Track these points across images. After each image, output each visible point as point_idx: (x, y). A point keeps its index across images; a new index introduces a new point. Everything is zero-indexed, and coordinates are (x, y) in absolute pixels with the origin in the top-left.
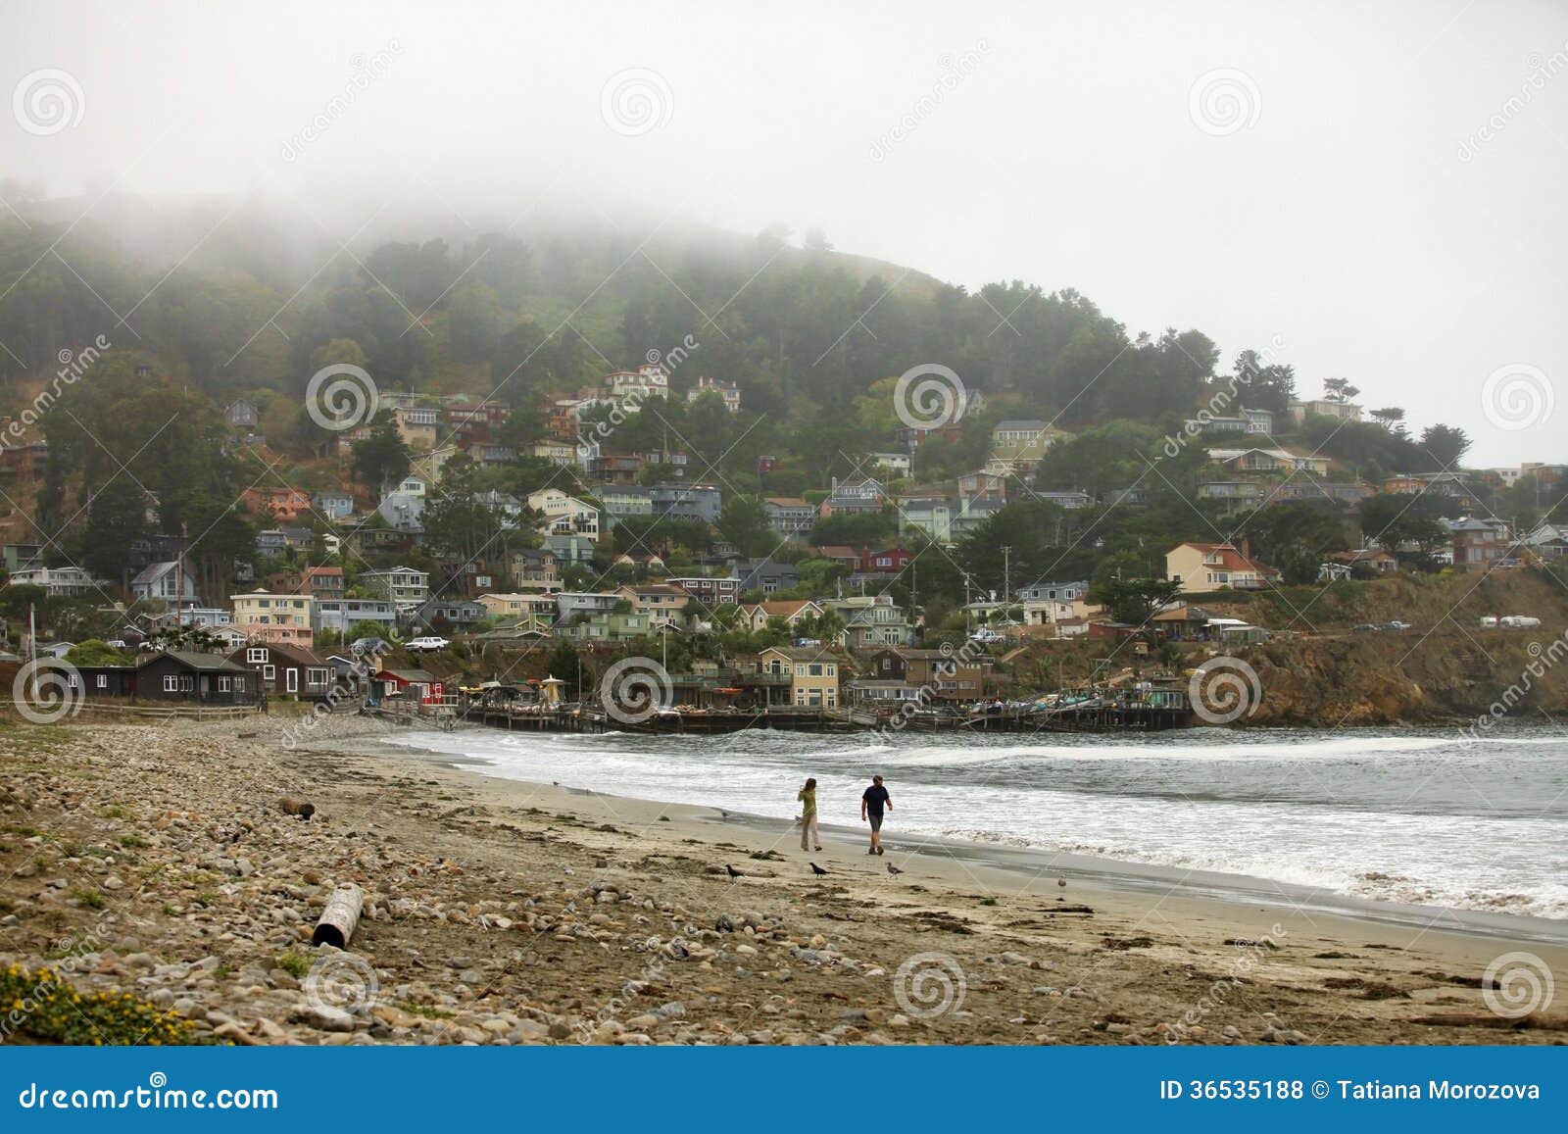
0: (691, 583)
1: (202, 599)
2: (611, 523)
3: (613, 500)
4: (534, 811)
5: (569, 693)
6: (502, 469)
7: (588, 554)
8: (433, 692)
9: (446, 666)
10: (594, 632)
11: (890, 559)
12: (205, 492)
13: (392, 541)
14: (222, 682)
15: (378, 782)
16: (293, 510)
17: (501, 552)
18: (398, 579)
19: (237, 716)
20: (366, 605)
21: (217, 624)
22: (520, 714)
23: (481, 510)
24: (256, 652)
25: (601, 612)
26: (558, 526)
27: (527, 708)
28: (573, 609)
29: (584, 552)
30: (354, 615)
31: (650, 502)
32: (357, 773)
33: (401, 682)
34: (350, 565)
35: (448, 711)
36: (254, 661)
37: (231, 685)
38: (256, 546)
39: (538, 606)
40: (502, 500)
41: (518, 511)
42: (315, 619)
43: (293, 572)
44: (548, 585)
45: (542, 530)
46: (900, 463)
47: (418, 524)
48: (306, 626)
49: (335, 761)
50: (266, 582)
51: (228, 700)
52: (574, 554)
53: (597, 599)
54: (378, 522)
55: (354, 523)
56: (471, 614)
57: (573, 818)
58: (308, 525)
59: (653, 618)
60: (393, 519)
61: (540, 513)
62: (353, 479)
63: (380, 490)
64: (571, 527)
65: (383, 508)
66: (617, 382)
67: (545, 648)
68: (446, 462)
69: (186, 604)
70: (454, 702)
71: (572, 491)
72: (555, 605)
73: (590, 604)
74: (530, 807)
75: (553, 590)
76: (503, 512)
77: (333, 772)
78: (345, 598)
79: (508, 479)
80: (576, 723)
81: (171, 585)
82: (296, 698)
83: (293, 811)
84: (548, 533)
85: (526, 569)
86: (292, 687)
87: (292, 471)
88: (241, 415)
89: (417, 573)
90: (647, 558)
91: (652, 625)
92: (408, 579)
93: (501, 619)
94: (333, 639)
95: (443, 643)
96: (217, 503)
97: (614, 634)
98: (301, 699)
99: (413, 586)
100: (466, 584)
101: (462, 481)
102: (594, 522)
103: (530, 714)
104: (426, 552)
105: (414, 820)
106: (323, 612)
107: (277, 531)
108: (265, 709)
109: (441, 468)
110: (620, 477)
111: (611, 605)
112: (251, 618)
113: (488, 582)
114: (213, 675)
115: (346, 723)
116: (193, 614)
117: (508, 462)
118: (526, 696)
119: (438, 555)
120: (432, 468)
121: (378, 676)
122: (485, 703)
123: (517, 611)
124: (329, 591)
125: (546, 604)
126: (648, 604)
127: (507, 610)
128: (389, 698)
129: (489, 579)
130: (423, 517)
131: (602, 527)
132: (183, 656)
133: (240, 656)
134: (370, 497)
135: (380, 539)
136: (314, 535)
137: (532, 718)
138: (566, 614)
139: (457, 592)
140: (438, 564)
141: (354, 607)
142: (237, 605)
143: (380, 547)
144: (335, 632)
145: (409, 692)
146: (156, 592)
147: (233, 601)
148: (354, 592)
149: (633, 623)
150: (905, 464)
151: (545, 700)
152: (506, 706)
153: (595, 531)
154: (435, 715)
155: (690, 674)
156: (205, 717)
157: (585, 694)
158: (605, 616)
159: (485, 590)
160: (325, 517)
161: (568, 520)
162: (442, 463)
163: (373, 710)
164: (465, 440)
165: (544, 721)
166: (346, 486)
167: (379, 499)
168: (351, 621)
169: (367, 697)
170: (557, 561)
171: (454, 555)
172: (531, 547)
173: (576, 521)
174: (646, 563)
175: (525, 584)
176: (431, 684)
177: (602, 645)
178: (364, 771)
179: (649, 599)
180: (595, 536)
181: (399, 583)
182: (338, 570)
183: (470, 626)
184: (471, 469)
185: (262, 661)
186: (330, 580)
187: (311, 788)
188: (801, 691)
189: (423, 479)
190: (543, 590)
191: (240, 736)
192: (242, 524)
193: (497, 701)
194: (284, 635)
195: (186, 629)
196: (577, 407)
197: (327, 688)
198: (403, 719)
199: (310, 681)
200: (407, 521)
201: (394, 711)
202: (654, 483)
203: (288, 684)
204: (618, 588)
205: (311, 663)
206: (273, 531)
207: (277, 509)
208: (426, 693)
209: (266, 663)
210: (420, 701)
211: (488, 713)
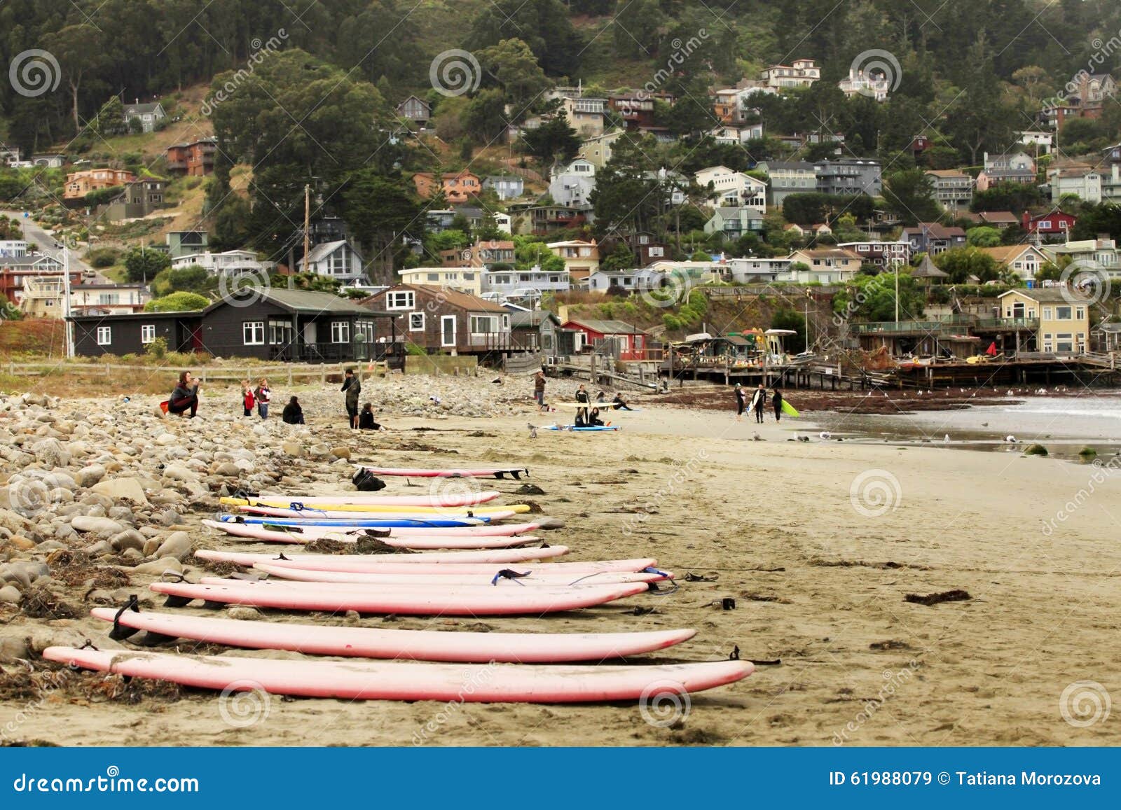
0: (864, 247)
1: (370, 275)
2: (779, 198)
3: (779, 175)
7: (758, 225)
8: (633, 346)
11: (1050, 222)
13: (563, 218)
16: (464, 193)
20: (539, 276)
23: (653, 183)
24: (398, 296)
26: (727, 200)
27: (745, 363)
28: (747, 274)
29: (754, 222)
30: (526, 285)
31: (814, 176)
33: (593, 334)
35: (652, 368)
36: (395, 308)
37: (350, 333)
38: (425, 224)
39: (713, 272)
43: (464, 248)
45: (711, 203)
46: (1044, 140)
47: (588, 202)
51: (341, 354)
52: (744, 224)
53: (771, 264)
54: (549, 201)
55: (525, 203)
56: (646, 281)
58: (479, 206)
60: (564, 197)
61: (709, 188)
62: (523, 165)
63: (549, 172)
64: (739, 200)
65: (553, 188)
66: (772, 75)
70: (658, 355)
71: (739, 167)
72: (730, 270)
73: (764, 268)
75: (727, 257)
78: (516, 270)
80: (803, 378)
81: (338, 264)
82: (454, 353)
84: (717, 206)
86: (449, 340)
88: (413, 111)
90: (814, 227)
98: (460, 353)
100: (638, 255)
102: (762, 195)
103: (749, 370)
106: (495, 284)
107: (448, 211)
113: (660, 251)
114: (324, 321)
118: (741, 349)
120: (599, 151)
121: (567, 325)
124: (501, 264)
125: (721, 270)
128: (580, 353)
129: (661, 249)
130: (593, 197)
131: (769, 201)
132: (276, 294)
133: (376, 303)
134: (541, 179)
135: (551, 216)
136: (485, 215)
138: (741, 278)
139: (630, 262)
140: (609, 236)
141: (526, 278)
142: (405, 275)
143: (552, 224)
145: (604, 345)
146: (323, 269)
147: (401, 275)
148: (526, 265)
150: (1048, 141)
152: (722, 360)
153: (762, 204)
155: (922, 321)
159: (656, 259)
160: (496, 197)
161: (736, 193)
162: (610, 145)
163: (559, 368)
164: (633, 124)
165: (768, 377)
166: (517, 171)
167: (549, 180)
169: (551, 352)
171: (626, 228)
173: (744, 195)
174: (815, 231)
176: (630, 335)
179: (823, 263)
180: (763, 208)
182: (510, 244)
185: (407, 307)
186: (502, 254)
188: (1048, 336)
189: (592, 162)
193: (708, 355)
196: (737, 96)
197: (496, 341)
198: (601, 378)
199: (474, 331)
200: (577, 199)
201: (590, 369)
202: (817, 160)
203: (443, 336)
204: (792, 254)
205: (478, 309)
206: (443, 211)
207: (448, 192)
208: (625, 345)
209: (412, 311)
210: (618, 358)
211: (700, 370)
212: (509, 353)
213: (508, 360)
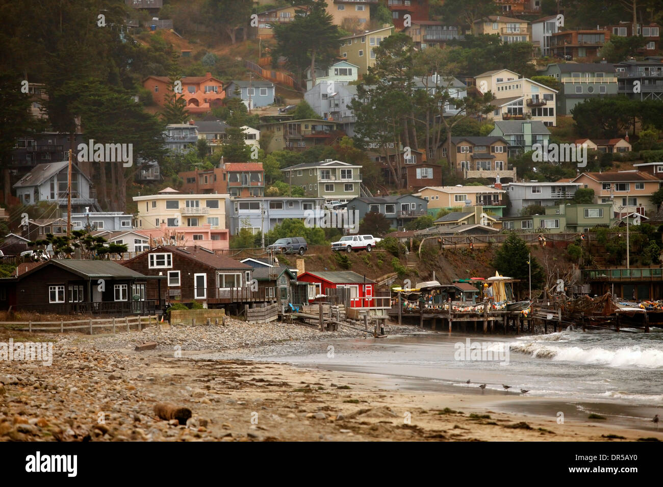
1: (99, 202)
2: (571, 105)
3: (573, 80)
4: (447, 411)
5: (518, 291)
6: (446, 49)
8: (362, 294)
9: (377, 265)
10: (550, 224)
12: (101, 83)
13: (321, 132)
14: (118, 291)
15: (284, 388)
16: (205, 101)
17: (444, 141)
18: (326, 174)
19: (136, 328)
20: (291, 203)
21: (117, 229)
22: (462, 315)
23: (421, 96)
24: (158, 257)
25: (557, 202)
26: (509, 110)
27: (470, 308)
28: (525, 200)
29: (539, 138)
30: (277, 213)
31: (615, 80)
32: (262, 380)
33: (325, 284)
34: (271, 159)
35: (379, 315)
36: (156, 267)
37: (128, 293)
38: (163, 142)
39: (487, 198)
40: (446, 84)
41: (463, 95)
42: (231, 220)
43: (206, 169)
44: (498, 174)
45: (491, 115)
47: (349, 113)
48: (221, 227)
49: (240, 369)
50: (175, 180)
51: (124, 310)
52: (528, 141)
53: (553, 188)
54: (304, 112)
55: (276, 114)
56: (411, 208)
57: (488, 417)
58: (224, 117)
59: (617, 207)
60: (321, 108)
61: (489, 96)
62: (274, 66)
63: (306, 77)
64: (524, 111)
65: (310, 98)
67: (490, 243)
68: (381, 43)
69: (78, 208)
70: (387, 303)
71: (525, 71)
72: (506, 197)
73: (546, 193)
74: (442, 407)
75: (504, 180)
76: (446, 97)
77: (234, 380)
78: (266, 195)
79: (453, 60)
80: (526, 323)
81: (62, 187)
82: (205, 306)
83: (168, 415)
84: (498, 118)
85: (473, 158)
86: (200, 293)
87: (204, 58)
89: (347, 166)
90: (611, 142)
91: (616, 214)
92: (339, 173)
93: (444, 214)
94: (253, 240)
95: (373, 241)
96: (116, 95)
97: (572, 226)
98: (211, 306)
99: (345, 180)
100: (404, 176)
101: (399, 64)
102: (551, 104)
103: (473, 315)
104: (359, 143)
105: (307, 422)
106: (241, 211)
107: (187, 125)
108: (168, 318)
109: (375, 51)
110: (582, 54)
111: (570, 194)
112: (157, 220)
113: (430, 173)
114: (108, 284)
115: (262, 331)
116: (88, 218)
117: (451, 43)
118: (469, 295)
119: (372, 146)
120: (365, 51)
121: (300, 278)
122: (422, 304)
123: (461, 204)
124: (248, 188)
125: (496, 196)
126: (613, 192)
127: (452, 203)
128: (312, 302)
129: (430, 171)
130: (355, 105)
131: (561, 110)
132: (72, 264)
133: (140, 262)
134: (295, 85)
135: (306, 130)
136: (229, 128)
137: (475, 319)
138: (519, 206)
139: (393, 185)
140: (373, 156)
141: (277, 205)
142: (141, 208)
143: (307, 139)
144: (254, 233)
145: (335, 295)
146: (45, 194)
147: (137, 202)
148: (276, 189)
149: (593, 213)
151: (491, 300)
152: (446, 307)
153: (551, 114)
154: (365, 320)
156: (97, 330)
157: (536, 292)
158: (562, 207)
159: (426, 182)
160: (243, 108)
161: (521, 103)
162: (376, 45)
163: (292, 316)
165: (489, 322)
166: (267, 73)
167: (305, 86)
168: (273, 220)
169: (287, 302)
170: (508, 149)
171: (390, 146)
172: (477, 134)
173: (530, 104)
174: (611, 148)
175: (471, 174)
176: (361, 285)
177: (556, 238)
178: (270, 378)
179: (614, 187)
180: (553, 119)
181: (328, 177)
182: (258, 166)
183: (411, 222)
184: (410, 50)
185: (166, 266)
186: (249, 176)
187: (201, 395)
189: (355, 63)
190: (491, 181)
191: (137, 349)
192: (146, 117)
193: (436, 301)
194: (196, 238)
195: (78, 234)
197: (240, 294)
198: (328, 325)
199: (221, 287)
200: (337, 109)
201: (318, 317)
202: (621, 59)
203: (196, 290)
204: (579, 175)
205: (224, 267)
206: (183, 125)
207: (187, 99)
208: (355, 295)
209: (170, 269)
210: (348, 305)
211: (426, 316)
212: (250, 304)
213: (249, 310)
